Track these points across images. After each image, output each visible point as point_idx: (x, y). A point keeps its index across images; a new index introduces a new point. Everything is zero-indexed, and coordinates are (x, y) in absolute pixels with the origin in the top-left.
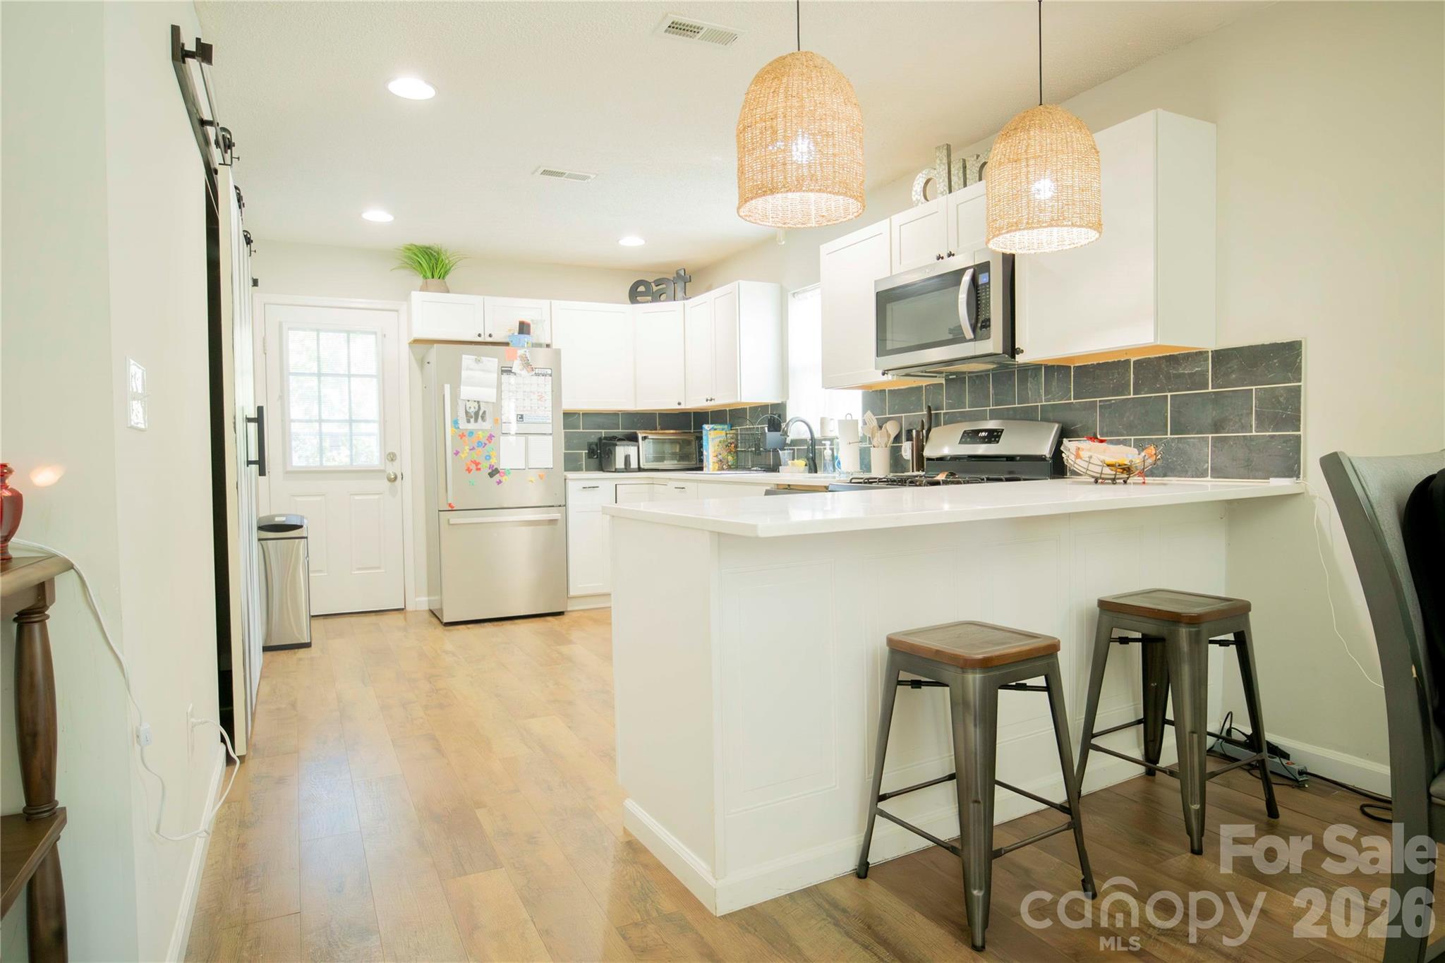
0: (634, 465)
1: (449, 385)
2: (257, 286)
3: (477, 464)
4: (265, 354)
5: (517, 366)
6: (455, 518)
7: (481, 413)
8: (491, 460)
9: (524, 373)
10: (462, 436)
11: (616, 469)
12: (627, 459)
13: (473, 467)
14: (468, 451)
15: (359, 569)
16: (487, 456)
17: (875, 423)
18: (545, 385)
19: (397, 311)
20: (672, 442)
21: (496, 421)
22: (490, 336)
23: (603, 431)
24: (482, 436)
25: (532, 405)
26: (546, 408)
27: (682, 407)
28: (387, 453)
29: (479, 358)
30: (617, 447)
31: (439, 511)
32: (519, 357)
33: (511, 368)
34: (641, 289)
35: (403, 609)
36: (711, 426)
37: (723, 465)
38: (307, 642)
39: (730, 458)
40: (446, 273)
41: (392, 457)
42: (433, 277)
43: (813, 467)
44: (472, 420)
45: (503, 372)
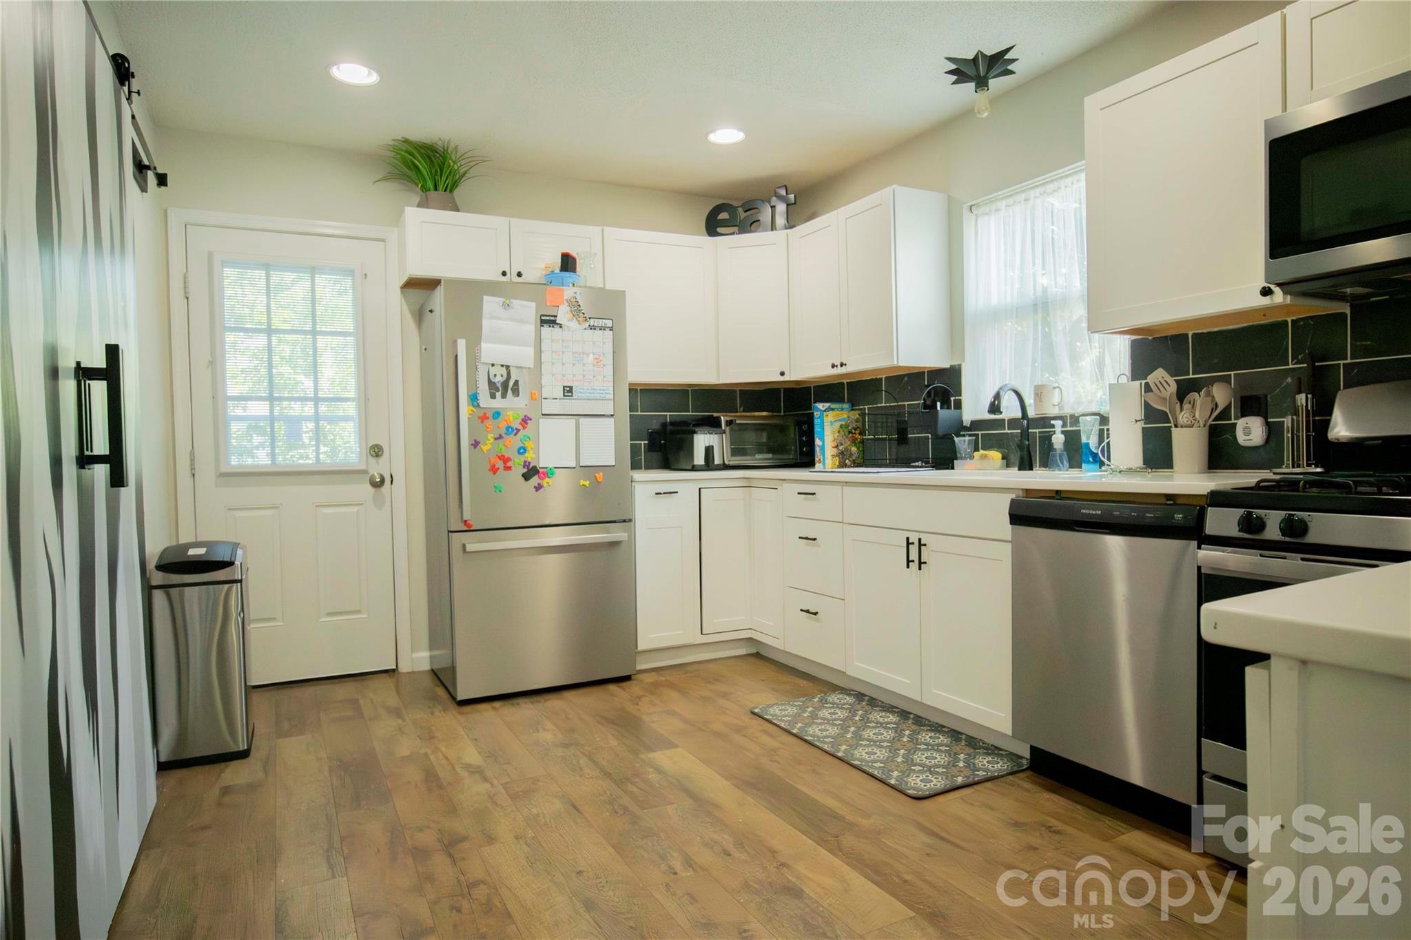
0: (717, 461)
1: (464, 341)
2: (166, 185)
3: (506, 460)
4: (187, 298)
5: (563, 315)
6: (475, 544)
7: (511, 383)
8: (526, 455)
9: (574, 324)
10: (484, 418)
11: (694, 466)
12: (709, 451)
13: (500, 464)
14: (492, 440)
15: (329, 614)
16: (521, 448)
17: (1173, 388)
18: (604, 343)
19: (383, 240)
20: (759, 428)
21: (533, 398)
22: (519, 275)
23: (668, 414)
24: (514, 420)
25: (585, 373)
26: (604, 377)
27: (786, 378)
28: (370, 444)
29: (508, 302)
30: (695, 436)
31: (449, 531)
32: (569, 301)
33: (556, 316)
34: (724, 216)
35: (393, 670)
36: (827, 405)
37: (844, 460)
38: (241, 749)
39: (854, 449)
40: (455, 185)
41: (377, 452)
42: (436, 190)
43: (1026, 462)
44: (498, 394)
45: (543, 322)
